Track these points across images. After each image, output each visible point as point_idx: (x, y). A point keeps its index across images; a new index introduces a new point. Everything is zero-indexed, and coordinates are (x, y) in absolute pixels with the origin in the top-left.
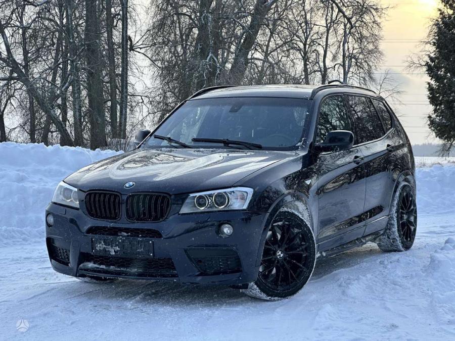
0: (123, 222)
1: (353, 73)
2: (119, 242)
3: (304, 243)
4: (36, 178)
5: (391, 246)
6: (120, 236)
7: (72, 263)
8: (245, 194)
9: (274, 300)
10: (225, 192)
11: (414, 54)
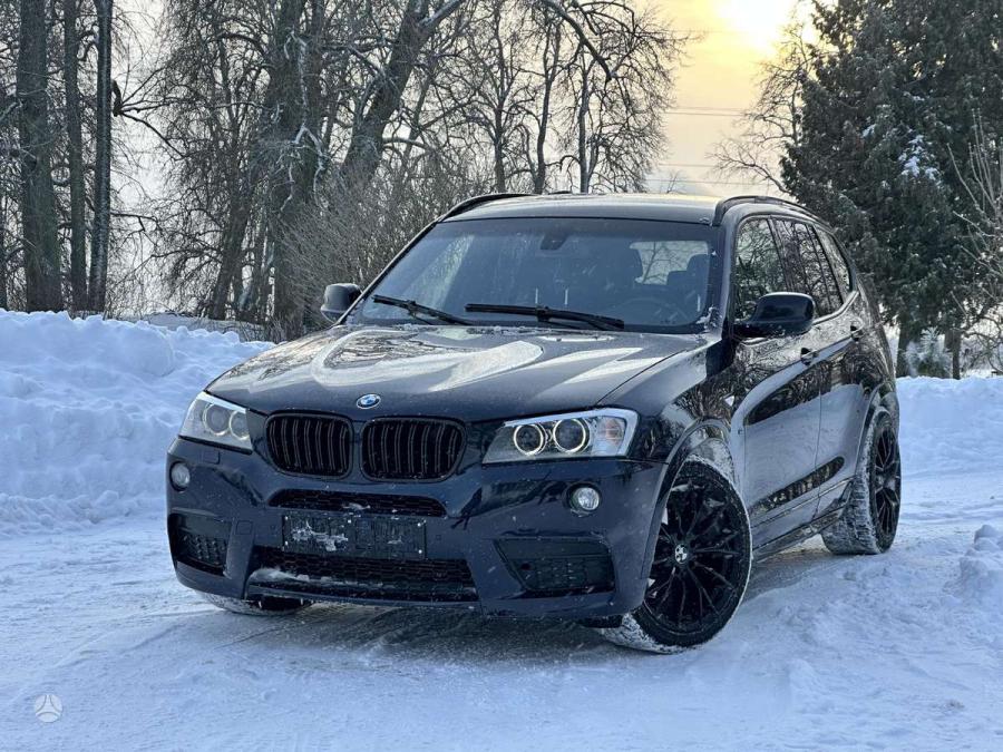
0: (355, 481)
1: (600, 176)
2: (347, 524)
3: (729, 531)
4: (60, 388)
5: (854, 543)
6: (346, 511)
7: (231, 571)
8: (622, 424)
9: (670, 653)
10: (580, 419)
11: (730, 139)
